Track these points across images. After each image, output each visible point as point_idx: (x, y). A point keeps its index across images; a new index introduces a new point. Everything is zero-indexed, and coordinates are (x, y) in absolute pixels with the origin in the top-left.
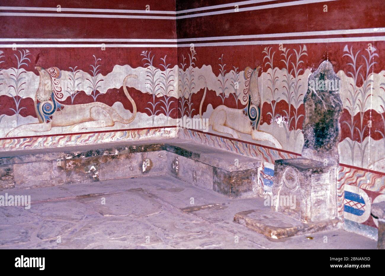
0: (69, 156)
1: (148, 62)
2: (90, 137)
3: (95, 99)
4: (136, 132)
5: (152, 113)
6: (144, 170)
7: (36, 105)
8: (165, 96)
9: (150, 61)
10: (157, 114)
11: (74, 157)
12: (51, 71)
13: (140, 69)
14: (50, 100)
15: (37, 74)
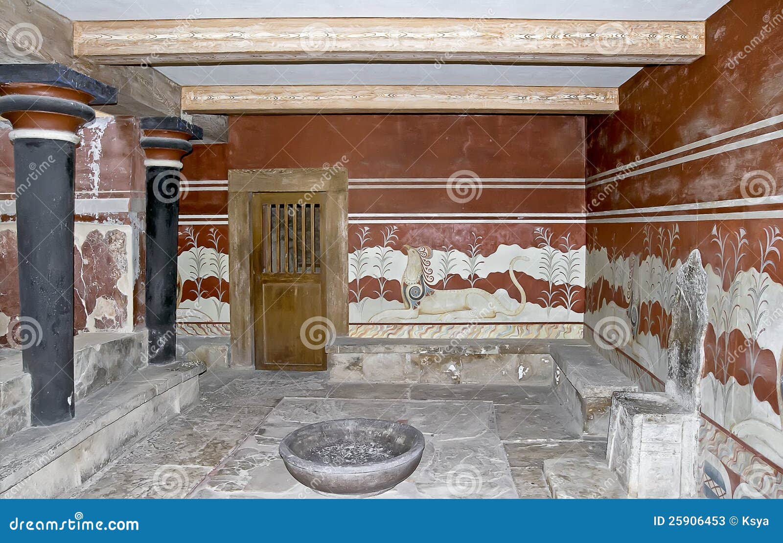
0: (423, 350)
1: (544, 241)
2: (464, 329)
3: (472, 285)
4: (524, 327)
5: (547, 304)
6: (521, 376)
7: (402, 289)
8: (567, 284)
9: (546, 240)
10: (554, 306)
11: (430, 351)
12: (421, 250)
13: (532, 250)
14: (419, 283)
15: (406, 253)
